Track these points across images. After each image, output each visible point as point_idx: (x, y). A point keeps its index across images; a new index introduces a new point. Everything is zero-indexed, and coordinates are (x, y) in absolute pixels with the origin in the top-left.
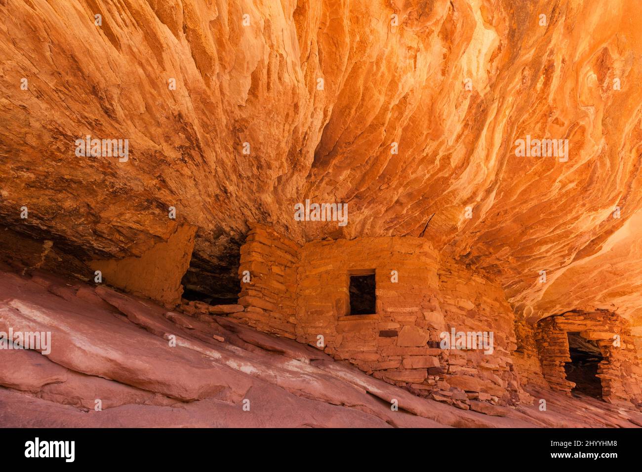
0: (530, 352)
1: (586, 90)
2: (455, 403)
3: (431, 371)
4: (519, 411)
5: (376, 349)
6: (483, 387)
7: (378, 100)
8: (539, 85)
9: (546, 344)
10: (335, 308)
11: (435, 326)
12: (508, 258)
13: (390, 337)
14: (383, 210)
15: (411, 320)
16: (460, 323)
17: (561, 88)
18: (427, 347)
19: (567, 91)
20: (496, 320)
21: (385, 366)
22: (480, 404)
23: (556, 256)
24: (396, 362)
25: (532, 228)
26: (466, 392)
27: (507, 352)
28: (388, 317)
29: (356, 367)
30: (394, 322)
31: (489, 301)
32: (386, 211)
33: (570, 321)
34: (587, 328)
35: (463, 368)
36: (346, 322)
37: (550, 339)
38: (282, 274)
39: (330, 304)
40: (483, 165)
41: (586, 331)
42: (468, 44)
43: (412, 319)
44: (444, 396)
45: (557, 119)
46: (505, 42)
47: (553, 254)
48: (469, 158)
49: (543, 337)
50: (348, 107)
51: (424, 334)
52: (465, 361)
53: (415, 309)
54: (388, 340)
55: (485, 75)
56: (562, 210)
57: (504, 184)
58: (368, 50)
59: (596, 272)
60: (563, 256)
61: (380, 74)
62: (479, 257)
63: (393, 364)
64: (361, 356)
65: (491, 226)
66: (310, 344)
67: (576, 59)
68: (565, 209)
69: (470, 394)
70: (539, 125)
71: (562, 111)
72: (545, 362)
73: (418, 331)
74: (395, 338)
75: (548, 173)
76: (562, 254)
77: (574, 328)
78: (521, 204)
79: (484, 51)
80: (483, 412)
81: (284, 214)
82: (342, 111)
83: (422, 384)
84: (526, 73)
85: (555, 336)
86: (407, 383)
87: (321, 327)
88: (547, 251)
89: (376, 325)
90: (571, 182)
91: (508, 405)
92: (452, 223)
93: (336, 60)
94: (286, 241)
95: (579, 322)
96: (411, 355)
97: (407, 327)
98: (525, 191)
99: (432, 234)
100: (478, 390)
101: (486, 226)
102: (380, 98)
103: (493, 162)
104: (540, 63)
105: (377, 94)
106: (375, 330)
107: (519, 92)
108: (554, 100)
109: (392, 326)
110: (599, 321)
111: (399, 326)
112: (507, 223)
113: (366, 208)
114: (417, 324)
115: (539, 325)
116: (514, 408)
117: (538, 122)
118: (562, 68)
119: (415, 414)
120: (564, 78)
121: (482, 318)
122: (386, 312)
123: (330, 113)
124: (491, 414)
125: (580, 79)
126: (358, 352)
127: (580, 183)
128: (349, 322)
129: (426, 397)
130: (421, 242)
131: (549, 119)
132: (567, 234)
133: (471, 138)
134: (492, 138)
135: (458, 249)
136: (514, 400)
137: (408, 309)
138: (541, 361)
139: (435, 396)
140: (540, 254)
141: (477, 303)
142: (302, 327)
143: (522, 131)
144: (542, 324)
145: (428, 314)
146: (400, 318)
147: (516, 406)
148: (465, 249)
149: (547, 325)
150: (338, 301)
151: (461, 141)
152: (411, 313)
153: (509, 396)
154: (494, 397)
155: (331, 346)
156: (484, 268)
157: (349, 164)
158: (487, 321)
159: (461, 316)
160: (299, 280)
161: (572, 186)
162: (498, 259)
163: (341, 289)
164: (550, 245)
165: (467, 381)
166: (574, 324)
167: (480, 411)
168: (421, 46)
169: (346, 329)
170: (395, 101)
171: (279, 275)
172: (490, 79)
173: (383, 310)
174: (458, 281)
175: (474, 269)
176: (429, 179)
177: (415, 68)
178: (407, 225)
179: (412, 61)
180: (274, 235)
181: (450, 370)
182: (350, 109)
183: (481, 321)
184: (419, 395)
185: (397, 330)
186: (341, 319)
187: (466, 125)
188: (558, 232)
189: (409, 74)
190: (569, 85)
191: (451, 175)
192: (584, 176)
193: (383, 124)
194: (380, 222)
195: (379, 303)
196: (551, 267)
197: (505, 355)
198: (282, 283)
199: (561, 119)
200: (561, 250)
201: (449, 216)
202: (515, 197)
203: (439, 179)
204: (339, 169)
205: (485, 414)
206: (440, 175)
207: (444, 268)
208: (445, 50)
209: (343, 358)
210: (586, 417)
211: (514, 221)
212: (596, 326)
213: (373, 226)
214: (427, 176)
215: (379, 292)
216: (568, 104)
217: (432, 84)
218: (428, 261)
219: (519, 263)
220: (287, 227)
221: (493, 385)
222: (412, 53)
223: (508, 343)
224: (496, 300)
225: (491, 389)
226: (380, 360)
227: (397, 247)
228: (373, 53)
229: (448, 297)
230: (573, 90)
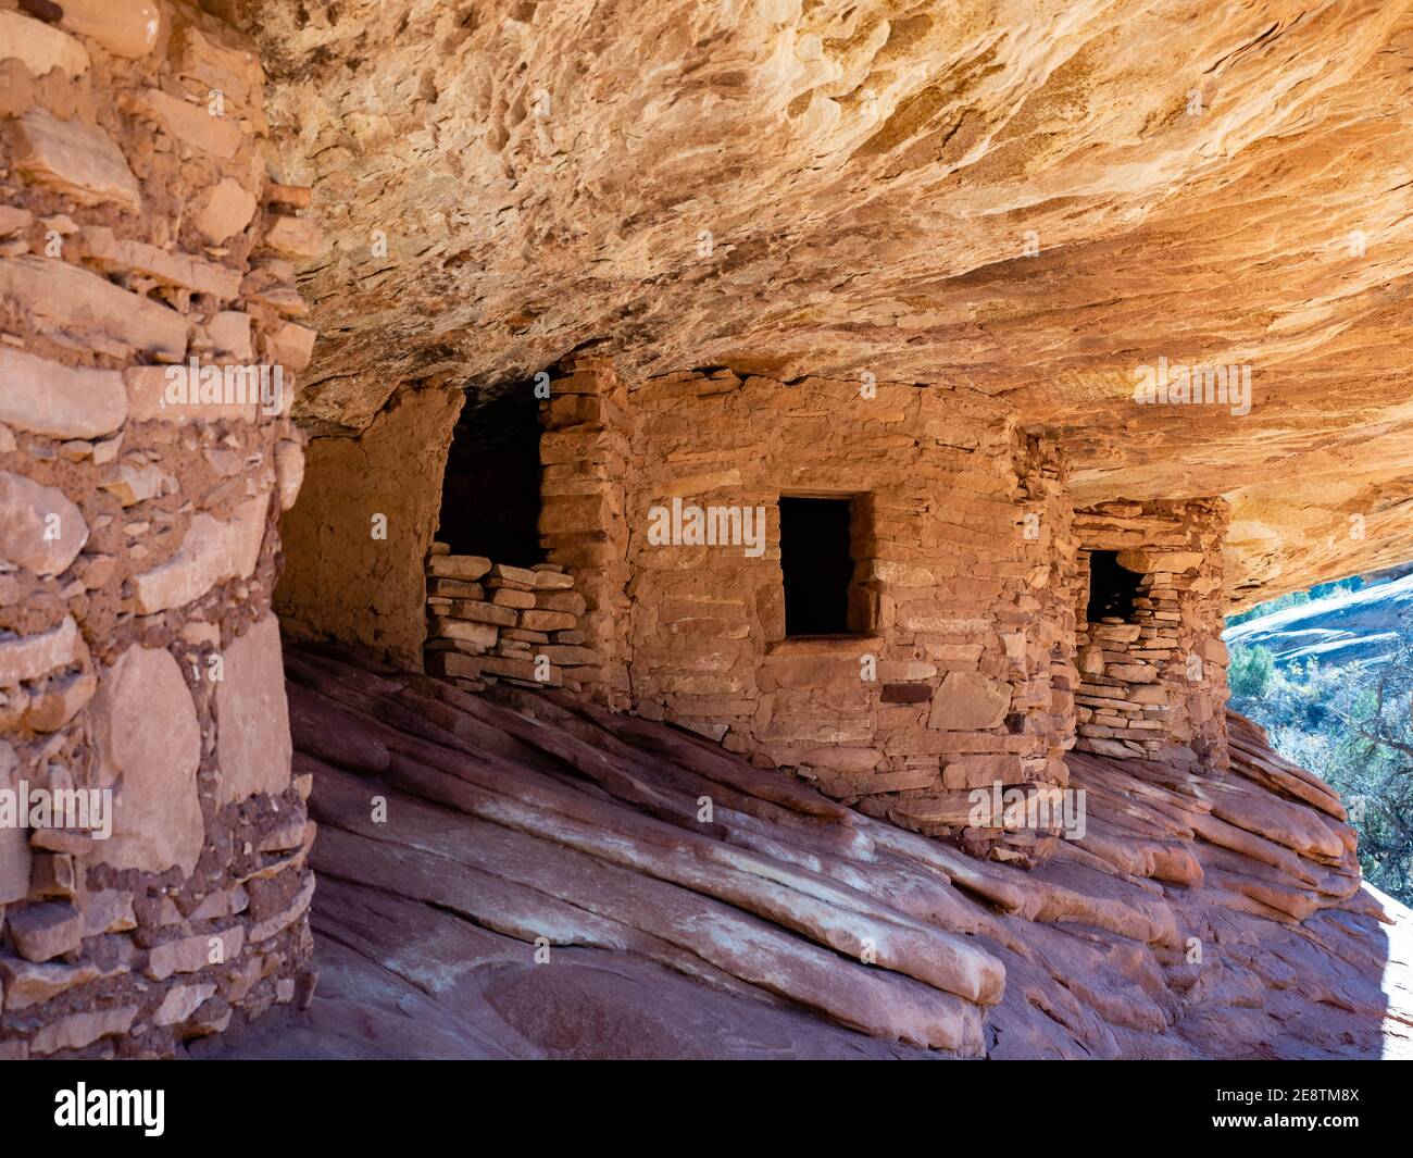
5: (871, 736)
10: (755, 614)
13: (910, 703)
15: (966, 656)
18: (1005, 729)
21: (894, 782)
24: (926, 773)
28: (908, 646)
29: (816, 788)
30: (924, 659)
36: (788, 660)
39: (739, 602)
43: (972, 653)
51: (998, 694)
53: (980, 624)
54: (907, 712)
63: (918, 779)
64: (830, 759)
66: (680, 722)
73: (985, 687)
74: (925, 706)
86: (952, 829)
87: (716, 674)
89: (874, 667)
96: (963, 754)
97: (956, 677)
106: (871, 685)
109: (918, 672)
111: (935, 674)
114: (982, 667)
122: (903, 630)
126: (824, 747)
137: (960, 624)
142: (653, 672)
145: (1011, 639)
146: (939, 651)
150: (761, 596)
152: (969, 637)
155: (745, 730)
169: (787, 679)
173: (896, 624)
185: (931, 683)
186: (776, 648)
195: (887, 602)
209: (778, 765)
215: (883, 571)
226: (882, 767)
227: (933, 427)
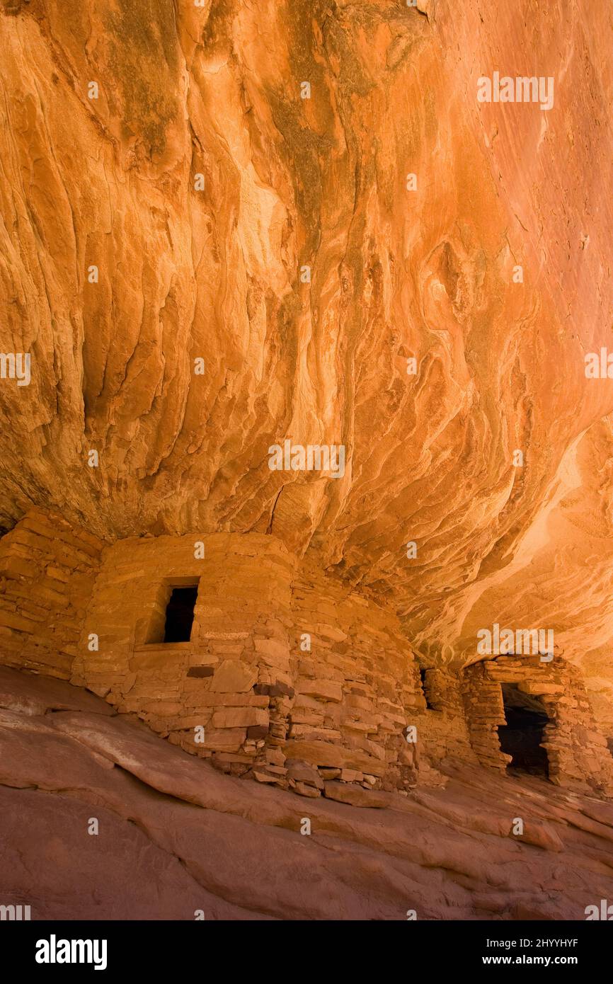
0: (452, 711)
1: (432, 306)
2: (293, 785)
3: (253, 732)
4: (413, 798)
5: (179, 696)
6: (350, 760)
7: (135, 299)
8: (367, 295)
9: (474, 700)
10: (134, 632)
11: (269, 661)
12: (395, 569)
13: (202, 677)
14: (206, 488)
15: (235, 651)
16: (320, 659)
17: (397, 297)
18: (252, 692)
19: (406, 304)
20: (381, 659)
21: (186, 722)
22: (341, 788)
23: (455, 566)
24: (204, 717)
25: (412, 522)
26: (320, 767)
27: (397, 706)
28: (205, 647)
29: (147, 725)
30: (212, 654)
31: (372, 630)
32: (211, 491)
33: (504, 668)
34: (526, 677)
35: (315, 730)
36: (145, 654)
37: (480, 692)
38: (66, 580)
39: (128, 627)
40: (314, 416)
41: (524, 682)
42: (237, 209)
43: (237, 650)
44: (274, 774)
45: (401, 348)
46: (294, 213)
47: (450, 563)
48: (290, 403)
49: (471, 690)
50: (100, 314)
51: (250, 672)
52: (321, 718)
53: (244, 635)
54: (199, 681)
55: (281, 267)
56: (443, 494)
57: (360, 451)
58: (97, 214)
59: (518, 597)
60: (464, 567)
61: (124, 255)
62: (357, 567)
63: (199, 721)
64: (156, 708)
65: (360, 518)
66: (89, 688)
67: (407, 254)
68: (447, 491)
69: (326, 771)
70: (382, 358)
71: (406, 336)
72: (473, 726)
73: (243, 668)
74: (208, 679)
75: (411, 435)
76: (461, 563)
77: (511, 678)
78: (389, 483)
79: (266, 224)
80: (346, 801)
81: (71, 491)
82: (95, 320)
83: (236, 753)
84: (345, 273)
85: (486, 688)
86: (214, 752)
87: (108, 662)
88: (442, 559)
89: (187, 657)
90: (445, 449)
91: (396, 790)
92: (301, 511)
93: (58, 230)
94: (83, 535)
95: (515, 669)
96: (226, 706)
97: (228, 662)
98: (388, 463)
99: (281, 528)
100: (341, 765)
101: (352, 519)
102: (136, 297)
103: (329, 412)
104: (359, 258)
105: (130, 289)
106: (183, 667)
107: (342, 305)
108: (393, 318)
109: (207, 660)
110: (541, 668)
111: (217, 660)
112: (378, 515)
113: (182, 485)
114: (243, 657)
115: (466, 674)
116: (406, 793)
117: (379, 354)
118: (392, 267)
119: (199, 806)
120: (398, 285)
121: (356, 654)
122: (202, 639)
123: (80, 324)
124: (359, 804)
125: (421, 286)
126: (154, 701)
127: (455, 450)
128: (149, 653)
129: (242, 776)
130: (268, 541)
131: (393, 348)
132: (458, 532)
133: (284, 367)
134: (318, 373)
135: (326, 554)
136: (406, 782)
137: (234, 635)
138: (469, 723)
139: (257, 773)
140: (434, 562)
141: (353, 632)
142: (83, 662)
143: (363, 369)
144: (469, 671)
145: (260, 643)
146: (220, 649)
147: (409, 792)
148: (335, 554)
149: (475, 673)
150: (140, 622)
151: (272, 373)
152: (237, 641)
153: (399, 774)
154: (368, 777)
155: (117, 691)
156: (369, 585)
157: (133, 410)
158: (364, 658)
159: (322, 650)
160: (95, 591)
161: (446, 455)
162: (383, 571)
163: (148, 605)
164: (442, 550)
165: (321, 750)
166: (509, 672)
167: (340, 799)
168: (170, 207)
169: (144, 665)
170: (160, 304)
171: (59, 581)
172: (289, 274)
173: (199, 636)
174: (323, 598)
175: (355, 586)
176: (249, 438)
177: (172, 245)
178: (245, 515)
179: (164, 233)
180: (62, 523)
181: (293, 731)
182: (104, 315)
183: (356, 658)
184: (228, 773)
185: (214, 666)
186: (138, 648)
187: (273, 347)
188: (448, 528)
189: (165, 256)
190: (407, 294)
191: (275, 430)
192: (458, 440)
193: (155, 341)
194: (209, 509)
195: (195, 625)
196: (453, 583)
197: (394, 710)
198: (62, 593)
199: (406, 346)
200: (459, 557)
201: (296, 500)
202: (378, 473)
203: (261, 438)
204: (123, 418)
205: (347, 804)
206: (261, 431)
207: (304, 580)
208: (207, 218)
209: (128, 711)
210: (519, 808)
211: (387, 511)
212: (538, 674)
213: (202, 516)
214: (246, 433)
215: (197, 610)
216: (411, 323)
217: (207, 277)
218: (276, 566)
219: (411, 578)
220: (81, 513)
221: (366, 758)
222: (158, 219)
223: (399, 693)
224: (385, 630)
225: (364, 763)
226: (182, 714)
227: (235, 547)
228: (105, 215)
229: (302, 620)
230: (412, 303)
